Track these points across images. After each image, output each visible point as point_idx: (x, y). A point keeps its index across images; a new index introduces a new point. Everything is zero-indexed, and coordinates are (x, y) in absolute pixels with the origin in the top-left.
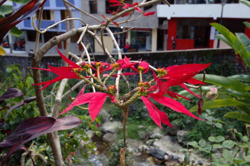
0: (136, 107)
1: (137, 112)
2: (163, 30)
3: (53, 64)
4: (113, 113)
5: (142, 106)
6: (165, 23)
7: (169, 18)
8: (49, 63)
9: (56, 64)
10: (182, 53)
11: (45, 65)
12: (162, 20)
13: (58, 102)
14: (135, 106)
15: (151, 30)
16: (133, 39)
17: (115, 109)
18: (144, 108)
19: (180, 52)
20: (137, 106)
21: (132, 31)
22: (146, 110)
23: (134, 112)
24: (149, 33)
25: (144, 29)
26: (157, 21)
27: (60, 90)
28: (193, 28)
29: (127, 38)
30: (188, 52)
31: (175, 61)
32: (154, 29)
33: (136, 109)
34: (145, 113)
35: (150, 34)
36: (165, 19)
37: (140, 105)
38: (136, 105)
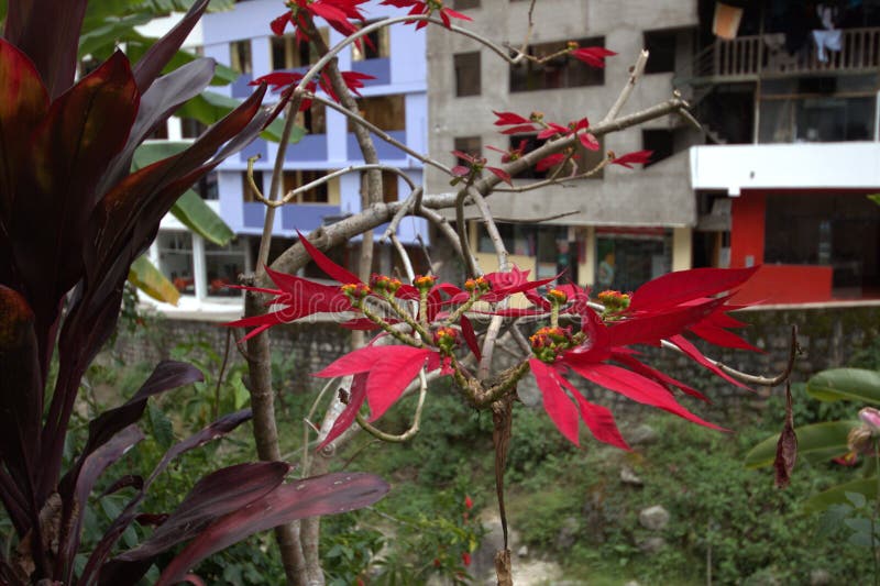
0: (614, 512)
1: (619, 531)
2: (713, 235)
3: (328, 347)
4: (531, 527)
5: (638, 507)
6: (720, 209)
7: (734, 192)
8: (314, 346)
9: (338, 348)
10: (786, 316)
11: (301, 351)
12: (709, 199)
13: (325, 452)
14: (611, 508)
15: (669, 233)
16: (604, 264)
17: (538, 515)
18: (644, 517)
19: (780, 313)
20: (618, 508)
21: (599, 235)
22: (651, 524)
23: (608, 529)
24: (660, 244)
25: (642, 230)
26: (691, 203)
27: (333, 412)
28: (825, 227)
29: (584, 261)
30: (810, 312)
31: (761, 344)
32: (680, 229)
33: (614, 516)
34: (648, 533)
35: (666, 246)
36: (721, 194)
37: (628, 502)
38: (615, 503)
